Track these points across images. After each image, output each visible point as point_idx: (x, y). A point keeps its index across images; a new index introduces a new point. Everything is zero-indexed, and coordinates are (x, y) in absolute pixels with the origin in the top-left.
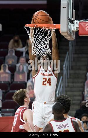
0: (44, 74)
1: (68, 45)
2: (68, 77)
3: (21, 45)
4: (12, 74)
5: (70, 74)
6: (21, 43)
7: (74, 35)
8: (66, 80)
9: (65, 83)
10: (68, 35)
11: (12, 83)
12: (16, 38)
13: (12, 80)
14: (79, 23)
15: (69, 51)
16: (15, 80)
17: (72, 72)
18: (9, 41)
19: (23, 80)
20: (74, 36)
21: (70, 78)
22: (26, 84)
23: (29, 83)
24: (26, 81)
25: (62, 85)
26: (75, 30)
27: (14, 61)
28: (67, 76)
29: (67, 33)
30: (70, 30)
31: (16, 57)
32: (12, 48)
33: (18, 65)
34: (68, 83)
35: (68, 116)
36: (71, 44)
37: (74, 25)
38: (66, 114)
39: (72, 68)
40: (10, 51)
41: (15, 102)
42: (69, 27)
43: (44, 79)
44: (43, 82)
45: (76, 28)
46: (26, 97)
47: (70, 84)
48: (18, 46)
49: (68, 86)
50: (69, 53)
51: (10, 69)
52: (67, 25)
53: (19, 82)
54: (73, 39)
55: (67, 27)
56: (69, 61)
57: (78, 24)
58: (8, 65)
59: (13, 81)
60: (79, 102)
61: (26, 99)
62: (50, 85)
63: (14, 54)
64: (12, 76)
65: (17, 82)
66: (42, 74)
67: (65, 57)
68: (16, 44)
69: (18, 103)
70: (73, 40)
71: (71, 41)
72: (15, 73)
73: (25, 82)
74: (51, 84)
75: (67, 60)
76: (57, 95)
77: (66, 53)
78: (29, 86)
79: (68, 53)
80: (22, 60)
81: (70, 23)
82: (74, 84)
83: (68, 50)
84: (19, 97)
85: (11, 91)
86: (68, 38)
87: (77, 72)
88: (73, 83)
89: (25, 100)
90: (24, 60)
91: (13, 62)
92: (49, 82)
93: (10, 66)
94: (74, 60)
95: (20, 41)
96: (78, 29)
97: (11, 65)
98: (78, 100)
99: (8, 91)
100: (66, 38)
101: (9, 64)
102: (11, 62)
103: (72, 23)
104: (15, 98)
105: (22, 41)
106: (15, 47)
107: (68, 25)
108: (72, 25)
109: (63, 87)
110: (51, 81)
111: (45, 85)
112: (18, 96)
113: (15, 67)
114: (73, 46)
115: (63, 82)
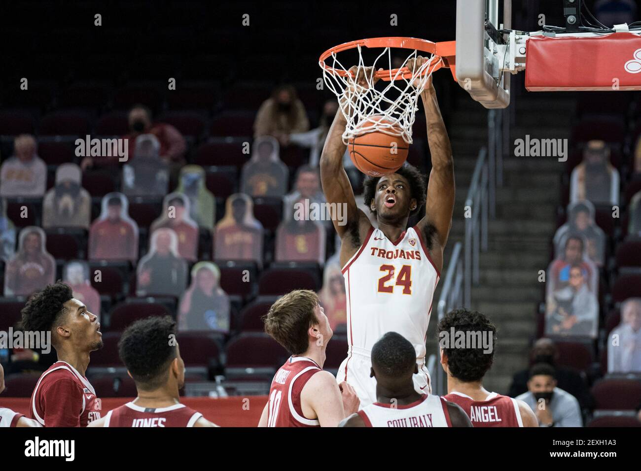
0: (383, 253)
1: (484, 124)
2: (485, 244)
3: (304, 122)
4: (268, 232)
5: (492, 236)
6: (301, 113)
7: (508, 86)
8: (476, 255)
9: (472, 267)
10: (484, 89)
11: (266, 265)
12: (284, 95)
13: (269, 256)
14: (528, 42)
15: (487, 146)
16: (280, 256)
17: (499, 226)
18: (257, 106)
19: (308, 258)
20: (507, 92)
21: (492, 249)
22: (320, 271)
23: (331, 270)
24: (321, 260)
25: (459, 279)
26: (512, 68)
27: (274, 182)
28: (480, 240)
29: (481, 78)
30: (491, 67)
31: (284, 170)
32: (270, 132)
33: (289, 199)
34: (482, 267)
35: (483, 389)
36: (495, 119)
37: (507, 50)
38: (475, 383)
39: (499, 212)
40: (261, 144)
41: (275, 339)
42: (489, 57)
43: (384, 268)
44: (382, 281)
45: (517, 60)
46: (316, 322)
47: (492, 275)
48: (292, 124)
49: (484, 282)
50: (487, 156)
51: (258, 213)
52: (482, 50)
53: (293, 265)
54: (503, 102)
55: (482, 55)
56: (488, 186)
57: (525, 46)
58: (254, 199)
59: (273, 258)
60: (524, 342)
61: (316, 327)
62: (407, 291)
63: (275, 157)
64: (269, 243)
65: (287, 263)
66: (377, 252)
67: (470, 171)
68: (283, 119)
69: (286, 344)
70: (503, 107)
71: (496, 110)
72: (281, 231)
73: (318, 265)
74: (411, 288)
75: (480, 181)
76: (441, 316)
77: (475, 155)
78: (332, 280)
79: (482, 153)
80: (305, 180)
81: (491, 43)
82: (508, 276)
83: (485, 141)
84: (289, 321)
85: (262, 299)
86: (486, 100)
87: (519, 226)
88: (502, 267)
89: (311, 331)
90: (312, 181)
91: (269, 187)
92: (404, 278)
93: (260, 202)
94: (506, 184)
95: (299, 105)
96: (524, 65)
97: (264, 198)
98: (521, 335)
99: (254, 299)
100: (475, 98)
101: (256, 193)
102: (262, 188)
103: (499, 43)
104: (274, 324)
105: (307, 108)
106: (280, 128)
107: (485, 48)
108: (500, 48)
109: (463, 285)
110: (412, 279)
111: (390, 290)
112: (283, 318)
113: (281, 205)
114: (502, 126)
115: (464, 267)
